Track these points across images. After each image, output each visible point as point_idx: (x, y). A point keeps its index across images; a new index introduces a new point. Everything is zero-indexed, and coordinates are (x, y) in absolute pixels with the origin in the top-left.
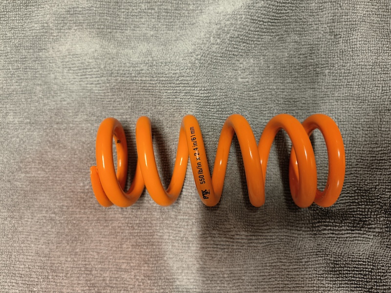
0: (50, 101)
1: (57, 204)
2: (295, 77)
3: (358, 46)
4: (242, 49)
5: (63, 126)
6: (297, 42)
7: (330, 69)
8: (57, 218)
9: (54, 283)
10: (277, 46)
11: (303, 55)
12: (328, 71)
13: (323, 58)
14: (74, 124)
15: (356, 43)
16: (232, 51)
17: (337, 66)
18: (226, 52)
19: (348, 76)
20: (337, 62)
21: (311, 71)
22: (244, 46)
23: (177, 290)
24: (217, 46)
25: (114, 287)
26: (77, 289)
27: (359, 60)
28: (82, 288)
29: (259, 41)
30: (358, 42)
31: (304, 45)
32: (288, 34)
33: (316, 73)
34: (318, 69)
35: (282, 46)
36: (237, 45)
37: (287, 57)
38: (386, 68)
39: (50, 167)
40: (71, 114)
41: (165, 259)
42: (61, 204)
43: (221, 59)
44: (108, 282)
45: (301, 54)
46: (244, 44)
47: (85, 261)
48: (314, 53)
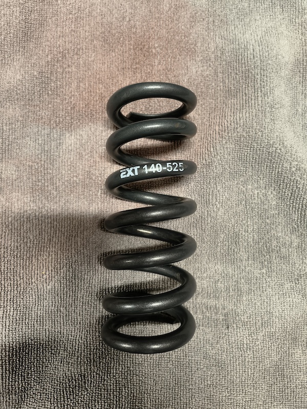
0: (235, 15)
1: (137, 23)
2: (259, 242)
3: (288, 299)
4: (285, 192)
5: (211, 26)
6: (291, 244)
7: (266, 274)
8: (125, 23)
9: (65, 19)
10: (287, 226)
11: (280, 250)
12: (265, 272)
13: (277, 268)
14: (213, 36)
15: (291, 297)
16: (283, 182)
17: (269, 280)
18: (283, 177)
19: (260, 290)
20: (273, 280)
21: (265, 257)
22: (288, 195)
23: (62, 134)
24: (288, 168)
25: (62, 75)
26: (61, 41)
27: (274, 299)
28: (61, 45)
29: (292, 209)
30: (291, 299)
31: (289, 251)
32: (299, 236)
33: (262, 262)
34: (266, 263)
35: (287, 231)
36: (289, 187)
37: (277, 236)
38: (268, 325)
39: (173, 15)
40: (222, 33)
41: (90, 124)
42: (137, 27)
43: (276, 172)
44: (67, 70)
45: (280, 247)
46: (290, 194)
47: (86, 49)
48: (281, 259)
